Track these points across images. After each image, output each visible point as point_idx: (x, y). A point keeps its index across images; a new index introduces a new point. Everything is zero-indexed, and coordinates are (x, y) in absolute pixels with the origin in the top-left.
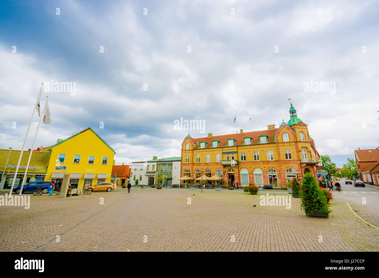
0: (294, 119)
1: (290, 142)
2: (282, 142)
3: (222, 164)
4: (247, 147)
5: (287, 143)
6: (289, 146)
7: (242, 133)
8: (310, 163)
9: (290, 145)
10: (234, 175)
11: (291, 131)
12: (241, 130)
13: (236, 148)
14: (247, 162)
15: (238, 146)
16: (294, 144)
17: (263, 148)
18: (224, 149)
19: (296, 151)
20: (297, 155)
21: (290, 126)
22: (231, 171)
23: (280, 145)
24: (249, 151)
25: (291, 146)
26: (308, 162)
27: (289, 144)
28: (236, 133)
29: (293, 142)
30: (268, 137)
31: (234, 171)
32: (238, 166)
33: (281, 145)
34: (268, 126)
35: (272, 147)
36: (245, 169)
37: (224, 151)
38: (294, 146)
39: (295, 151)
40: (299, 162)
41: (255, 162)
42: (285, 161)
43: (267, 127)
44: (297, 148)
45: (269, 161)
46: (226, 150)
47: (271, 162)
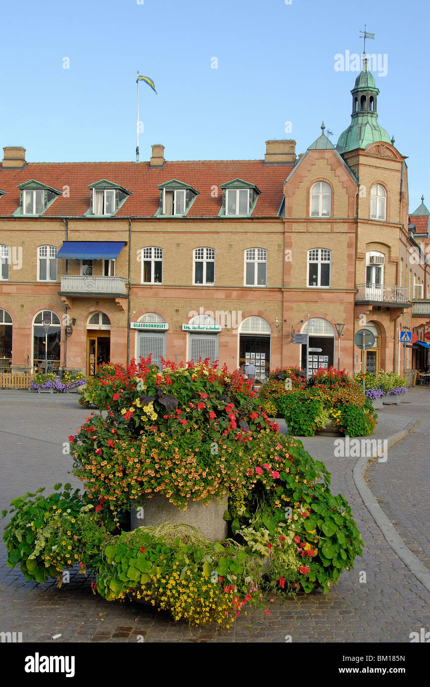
0: (363, 128)
1: (331, 221)
2: (304, 216)
3: (63, 290)
4: (169, 227)
5: (320, 221)
6: (326, 236)
7: (157, 162)
8: (388, 303)
9: (332, 232)
10: (108, 339)
11: (343, 174)
12: (155, 147)
13: (124, 226)
14: (167, 287)
15: (134, 220)
16: (344, 227)
17: (233, 237)
18: (72, 225)
19: (349, 256)
20: (349, 273)
21: (342, 155)
22: (98, 323)
23: (296, 227)
24: (178, 245)
25: (333, 236)
26: (380, 300)
27: (329, 226)
28: (135, 160)
29: (344, 221)
30: (256, 191)
31: (109, 323)
32: (129, 303)
33: (301, 227)
34: (268, 143)
35: (265, 235)
36: (154, 315)
37: (73, 237)
38: (345, 239)
39: (345, 258)
40: (350, 298)
41: (196, 288)
42: (306, 290)
43: (265, 145)
44: (354, 244)
45: (251, 289)
46: (82, 232)
47: (256, 293)
